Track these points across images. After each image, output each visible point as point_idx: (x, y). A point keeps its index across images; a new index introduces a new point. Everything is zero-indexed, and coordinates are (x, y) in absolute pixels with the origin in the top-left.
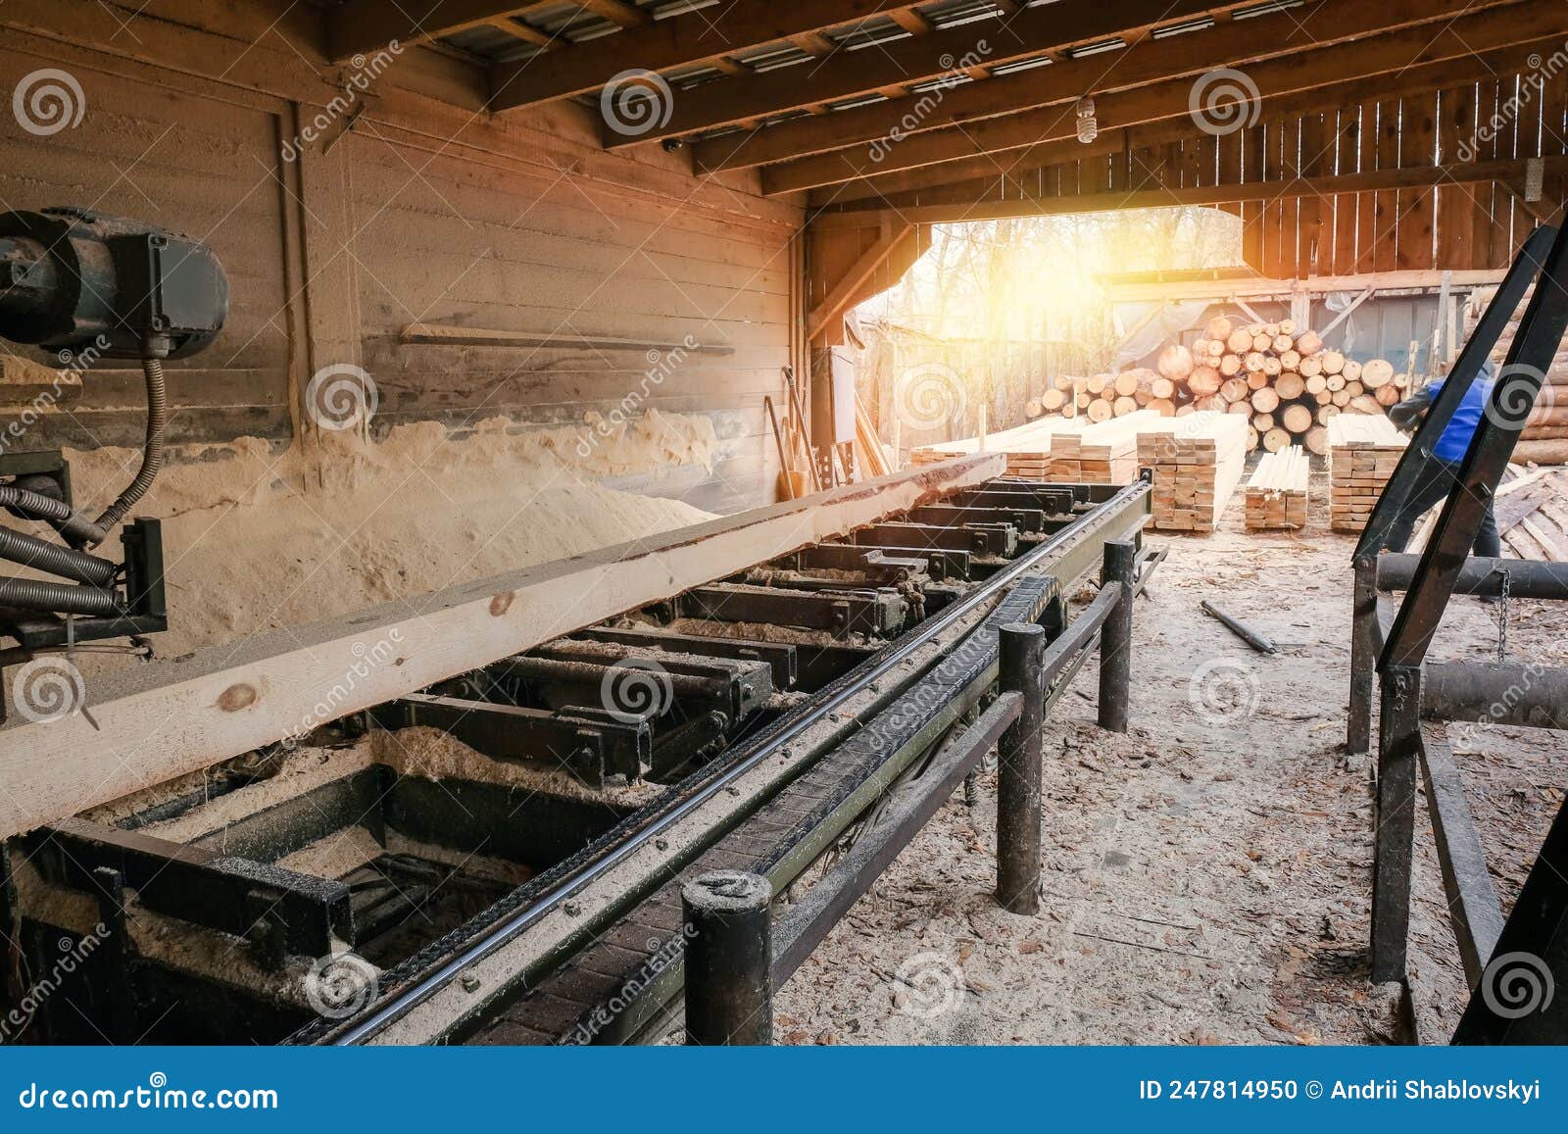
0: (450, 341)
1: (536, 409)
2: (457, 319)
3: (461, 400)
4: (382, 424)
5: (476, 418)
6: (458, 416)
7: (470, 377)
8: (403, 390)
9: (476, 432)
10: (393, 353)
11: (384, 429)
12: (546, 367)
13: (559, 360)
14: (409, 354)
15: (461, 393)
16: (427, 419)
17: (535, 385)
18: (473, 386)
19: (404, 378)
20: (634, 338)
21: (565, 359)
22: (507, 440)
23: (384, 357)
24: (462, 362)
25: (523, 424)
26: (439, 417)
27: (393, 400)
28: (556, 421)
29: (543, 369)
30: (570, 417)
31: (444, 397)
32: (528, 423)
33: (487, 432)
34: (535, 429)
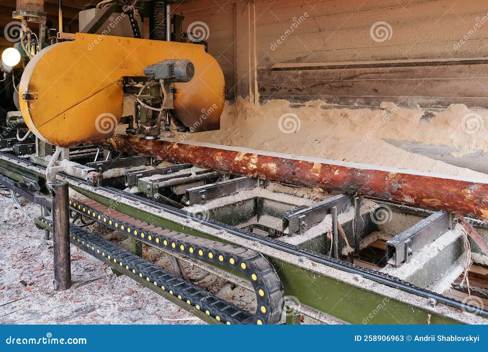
0: (294, 69)
1: (342, 98)
2: (298, 60)
3: (298, 92)
4: (264, 99)
5: (305, 99)
6: (296, 99)
7: (303, 83)
8: (273, 88)
9: (304, 106)
10: (269, 74)
11: (264, 101)
12: (352, 78)
13: (360, 75)
14: (275, 74)
15: (298, 89)
16: (281, 98)
17: (343, 86)
18: (304, 87)
19: (273, 83)
20: (439, 57)
21: (366, 74)
22: (320, 111)
23: (266, 76)
24: (299, 77)
25: (332, 104)
26: (287, 98)
27: (268, 91)
28: (356, 105)
29: (349, 79)
30: (368, 104)
31: (290, 91)
32: (336, 105)
33: (310, 106)
34: (339, 108)
